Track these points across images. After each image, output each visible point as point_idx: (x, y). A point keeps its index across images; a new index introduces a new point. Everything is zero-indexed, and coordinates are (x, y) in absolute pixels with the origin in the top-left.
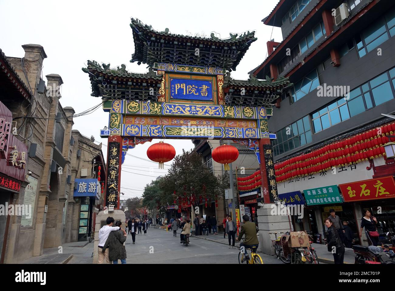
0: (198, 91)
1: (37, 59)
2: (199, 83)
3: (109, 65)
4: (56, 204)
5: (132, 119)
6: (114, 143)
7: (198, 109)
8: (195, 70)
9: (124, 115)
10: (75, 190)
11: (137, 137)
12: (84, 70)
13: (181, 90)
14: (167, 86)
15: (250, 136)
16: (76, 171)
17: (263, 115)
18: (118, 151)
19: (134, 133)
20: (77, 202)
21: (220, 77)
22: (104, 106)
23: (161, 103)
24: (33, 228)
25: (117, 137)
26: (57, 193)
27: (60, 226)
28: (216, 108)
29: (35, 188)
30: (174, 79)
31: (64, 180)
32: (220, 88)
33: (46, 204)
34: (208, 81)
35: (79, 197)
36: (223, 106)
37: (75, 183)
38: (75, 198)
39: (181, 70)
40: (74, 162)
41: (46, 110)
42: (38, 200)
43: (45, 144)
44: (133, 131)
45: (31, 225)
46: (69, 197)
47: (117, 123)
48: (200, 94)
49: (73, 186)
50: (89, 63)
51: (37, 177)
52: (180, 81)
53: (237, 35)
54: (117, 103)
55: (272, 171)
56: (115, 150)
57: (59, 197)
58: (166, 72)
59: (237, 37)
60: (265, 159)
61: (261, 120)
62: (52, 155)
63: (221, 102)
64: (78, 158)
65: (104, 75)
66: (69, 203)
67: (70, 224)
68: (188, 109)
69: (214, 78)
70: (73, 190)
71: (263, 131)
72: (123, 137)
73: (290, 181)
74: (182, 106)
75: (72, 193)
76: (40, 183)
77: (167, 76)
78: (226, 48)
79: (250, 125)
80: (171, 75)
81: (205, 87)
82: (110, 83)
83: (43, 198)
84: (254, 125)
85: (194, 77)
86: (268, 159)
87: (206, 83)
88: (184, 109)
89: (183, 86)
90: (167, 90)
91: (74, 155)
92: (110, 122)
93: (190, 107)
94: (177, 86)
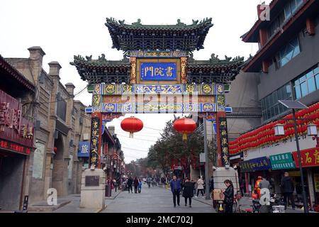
0: (164, 72)
1: (38, 58)
2: (165, 66)
3: (91, 56)
4: (61, 163)
5: (110, 99)
6: (96, 118)
7: (162, 88)
8: (162, 55)
9: (103, 96)
10: (79, 151)
11: (113, 113)
12: (71, 63)
13: (149, 72)
14: (138, 70)
15: (208, 110)
16: (79, 136)
17: (221, 91)
18: (98, 125)
19: (110, 110)
20: (81, 161)
21: (184, 59)
22: (88, 89)
23: (132, 85)
24: (43, 180)
25: (98, 113)
26: (62, 154)
27: (65, 180)
28: (178, 87)
29: (43, 151)
30: (144, 63)
31: (68, 143)
32: (183, 69)
33: (52, 162)
34: (173, 63)
35: (82, 157)
36: (185, 85)
37: (79, 146)
38: (79, 158)
39: (149, 55)
40: (77, 128)
41: (48, 92)
42: (45, 160)
43: (49, 118)
44: (110, 108)
45: (41, 177)
46: (74, 158)
47: (98, 102)
48: (165, 74)
49: (77, 148)
50: (75, 57)
51: (44, 143)
52: (149, 65)
53: (198, 21)
54: (97, 86)
55: (225, 139)
56: (96, 123)
57: (64, 157)
58: (137, 58)
59: (198, 23)
60: (220, 129)
61: (218, 95)
62: (55, 126)
63: (183, 81)
64: (81, 124)
65: (86, 67)
66: (74, 162)
67: (75, 179)
68: (155, 88)
69: (178, 60)
70: (77, 151)
71: (219, 105)
72: (102, 113)
73: (263, 147)
74: (149, 87)
75: (76, 154)
76: (46, 147)
77: (138, 61)
78: (186, 35)
79: (208, 99)
80: (141, 60)
81: (170, 69)
82: (91, 71)
83: (49, 158)
84: (213, 99)
85: (160, 61)
86: (222, 130)
87: (172, 65)
88: (151, 89)
89: (151, 69)
90: (138, 74)
91: (77, 122)
92: (93, 102)
93: (156, 87)
94: (147, 69)
